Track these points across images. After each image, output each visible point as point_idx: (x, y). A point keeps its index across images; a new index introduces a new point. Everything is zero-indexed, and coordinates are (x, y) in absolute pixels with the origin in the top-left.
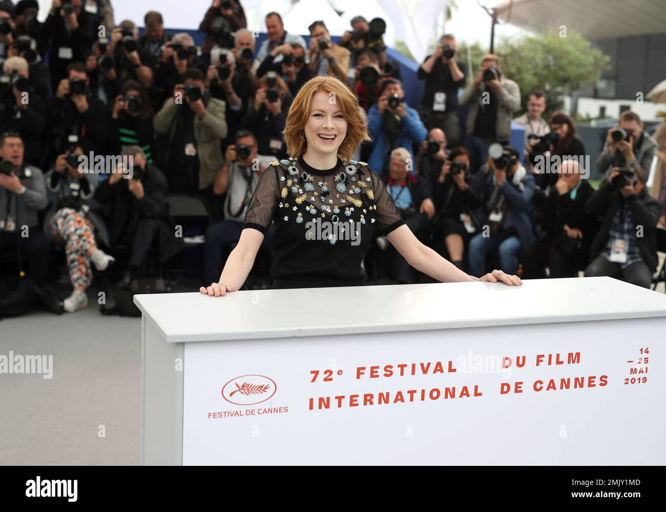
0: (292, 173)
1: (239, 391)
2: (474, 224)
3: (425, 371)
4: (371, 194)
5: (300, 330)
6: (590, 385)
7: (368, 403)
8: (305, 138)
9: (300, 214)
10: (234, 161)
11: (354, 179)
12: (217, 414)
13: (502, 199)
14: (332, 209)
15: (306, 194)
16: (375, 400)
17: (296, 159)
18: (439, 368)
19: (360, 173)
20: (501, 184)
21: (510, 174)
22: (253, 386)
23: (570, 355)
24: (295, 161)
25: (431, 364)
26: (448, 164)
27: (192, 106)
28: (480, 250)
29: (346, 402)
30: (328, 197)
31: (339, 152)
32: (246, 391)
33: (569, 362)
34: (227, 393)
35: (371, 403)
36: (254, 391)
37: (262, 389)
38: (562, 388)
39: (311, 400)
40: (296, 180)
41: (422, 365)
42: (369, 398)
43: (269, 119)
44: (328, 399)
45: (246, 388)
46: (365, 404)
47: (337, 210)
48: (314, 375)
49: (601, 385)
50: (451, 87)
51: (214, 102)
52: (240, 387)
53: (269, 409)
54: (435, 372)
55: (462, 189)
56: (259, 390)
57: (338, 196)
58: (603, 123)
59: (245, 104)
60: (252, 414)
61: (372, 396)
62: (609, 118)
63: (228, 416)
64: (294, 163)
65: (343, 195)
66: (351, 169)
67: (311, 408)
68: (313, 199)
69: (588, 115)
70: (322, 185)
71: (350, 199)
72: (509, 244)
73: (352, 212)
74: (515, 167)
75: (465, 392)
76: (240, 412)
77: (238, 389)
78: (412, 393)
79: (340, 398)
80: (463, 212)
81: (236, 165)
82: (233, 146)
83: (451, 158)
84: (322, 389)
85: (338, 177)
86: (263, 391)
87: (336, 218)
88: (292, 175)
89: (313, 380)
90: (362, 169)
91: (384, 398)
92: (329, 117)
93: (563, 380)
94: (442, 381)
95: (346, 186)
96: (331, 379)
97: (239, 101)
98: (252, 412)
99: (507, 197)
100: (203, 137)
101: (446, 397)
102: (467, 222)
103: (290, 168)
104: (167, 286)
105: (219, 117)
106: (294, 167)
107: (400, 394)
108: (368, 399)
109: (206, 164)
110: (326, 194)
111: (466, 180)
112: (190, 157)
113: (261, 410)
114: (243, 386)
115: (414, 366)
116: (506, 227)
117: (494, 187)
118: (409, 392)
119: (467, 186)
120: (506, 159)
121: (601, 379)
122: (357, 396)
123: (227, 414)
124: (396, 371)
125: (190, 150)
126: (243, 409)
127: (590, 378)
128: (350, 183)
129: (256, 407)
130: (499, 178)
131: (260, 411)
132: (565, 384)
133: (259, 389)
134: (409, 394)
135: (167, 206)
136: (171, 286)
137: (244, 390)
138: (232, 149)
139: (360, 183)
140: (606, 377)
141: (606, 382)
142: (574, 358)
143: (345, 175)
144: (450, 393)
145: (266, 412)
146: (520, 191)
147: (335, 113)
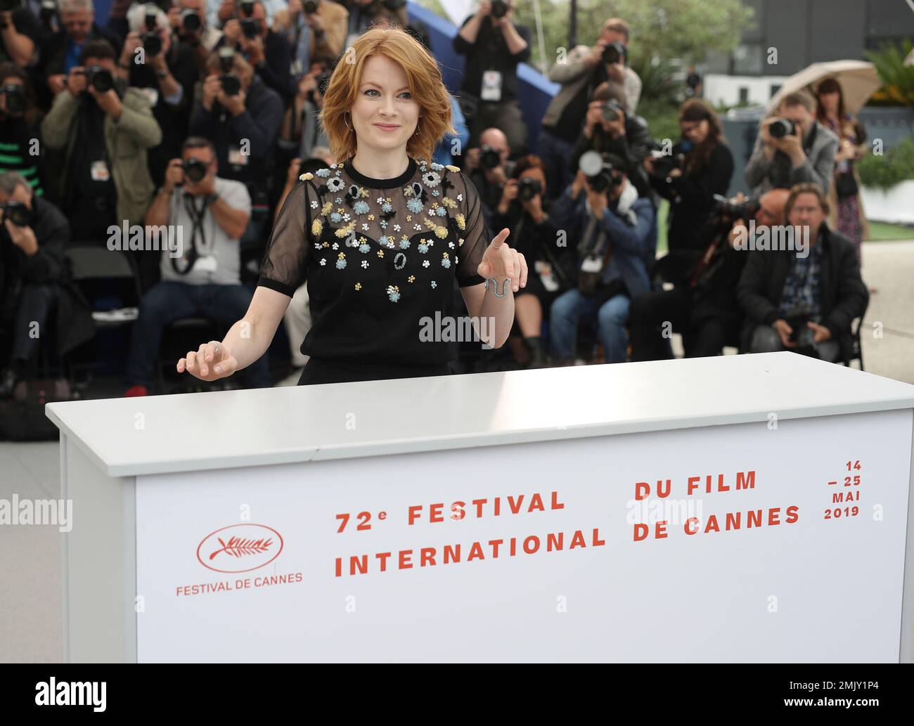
0: (333, 188)
1: (223, 552)
2: (557, 277)
3: (515, 509)
4: (461, 220)
5: (318, 450)
6: (771, 523)
7: (428, 562)
8: (353, 127)
9: (342, 255)
10: (179, 185)
11: (436, 193)
12: (191, 588)
13: (602, 238)
14: (397, 242)
15: (355, 221)
16: (439, 557)
17: (341, 166)
18: (537, 503)
19: (445, 185)
20: (599, 215)
21: (613, 197)
22: (245, 542)
23: (740, 475)
24: (340, 169)
25: (524, 498)
26: (514, 184)
27: (100, 101)
28: (569, 318)
29: (393, 562)
30: (392, 220)
31: (409, 149)
32: (236, 550)
33: (738, 487)
34: (205, 554)
35: (433, 563)
36: (247, 550)
37: (261, 546)
38: (728, 528)
39: (339, 562)
40: (339, 200)
41: (510, 499)
42: (428, 554)
43: (227, 118)
44: (365, 558)
45: (235, 546)
46: (423, 564)
47: (405, 244)
48: (341, 521)
49: (789, 521)
50: (508, 61)
51: (135, 94)
52: (226, 544)
53: (272, 578)
54: (530, 510)
55: (540, 221)
56: (255, 549)
57: (409, 218)
58: (746, 114)
59: (189, 93)
60: (245, 587)
61: (433, 551)
62: (755, 105)
63: (208, 591)
64: (338, 173)
65: (418, 217)
66: (431, 178)
67: (338, 573)
68: (365, 227)
69: (721, 101)
70: (383, 203)
71: (429, 223)
72: (615, 307)
73: (430, 247)
74: (620, 188)
75: (578, 540)
76: (227, 583)
77: (223, 548)
78: (495, 544)
79: (383, 557)
80: (539, 260)
81: (182, 190)
82: (178, 161)
83: (516, 174)
84: (355, 543)
85: (409, 190)
86: (262, 549)
87: (401, 258)
88: (333, 192)
89: (341, 530)
90: (449, 179)
91: (452, 554)
92: (389, 97)
93: (729, 516)
94: (542, 523)
95: (423, 203)
96: (369, 527)
97: (178, 88)
98: (246, 584)
99: (609, 236)
100: (122, 149)
101: (549, 549)
102: (546, 274)
103: (330, 182)
104: (73, 390)
105: (144, 114)
106: (337, 179)
107: (476, 546)
108: (427, 556)
109: (127, 193)
110: (388, 216)
111: (545, 208)
112: (100, 183)
113: (260, 579)
114: (231, 543)
115: (497, 501)
116: (607, 280)
117: (588, 218)
118: (491, 543)
119: (545, 216)
120: (607, 176)
121: (788, 512)
122: (410, 552)
123: (206, 588)
124: (471, 509)
125: (99, 172)
126: (231, 580)
127: (771, 511)
128: (429, 198)
129: (251, 576)
130: (596, 205)
131: (257, 581)
132: (733, 521)
133: (256, 546)
134: (492, 546)
135: (68, 262)
136: (80, 391)
137: (232, 548)
138: (176, 165)
139: (446, 200)
140: (795, 508)
141: (796, 516)
142: (746, 480)
143: (420, 186)
144: (555, 542)
145: (268, 582)
146: (630, 225)
147: (399, 90)
